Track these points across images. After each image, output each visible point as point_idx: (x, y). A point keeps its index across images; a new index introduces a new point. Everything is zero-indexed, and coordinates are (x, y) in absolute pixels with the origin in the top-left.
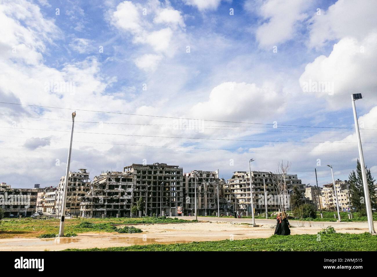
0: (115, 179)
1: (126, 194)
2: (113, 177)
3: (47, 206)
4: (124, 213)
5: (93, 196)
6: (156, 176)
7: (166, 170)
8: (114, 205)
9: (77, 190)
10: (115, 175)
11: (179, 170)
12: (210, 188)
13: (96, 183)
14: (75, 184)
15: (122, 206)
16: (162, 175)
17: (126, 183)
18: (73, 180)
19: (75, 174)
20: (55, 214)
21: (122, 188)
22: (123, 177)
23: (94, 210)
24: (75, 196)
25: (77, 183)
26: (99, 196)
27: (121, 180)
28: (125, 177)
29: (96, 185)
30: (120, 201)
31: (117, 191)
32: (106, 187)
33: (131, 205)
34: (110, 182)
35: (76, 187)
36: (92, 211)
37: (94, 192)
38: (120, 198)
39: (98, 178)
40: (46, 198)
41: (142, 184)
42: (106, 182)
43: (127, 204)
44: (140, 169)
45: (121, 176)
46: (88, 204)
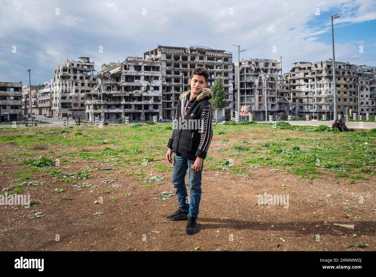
0: (134, 66)
1: (151, 88)
2: (130, 64)
3: (42, 107)
4: (150, 116)
5: (103, 92)
6: (195, 64)
7: (209, 55)
8: (135, 105)
9: (79, 85)
10: (133, 61)
11: (227, 56)
12: (270, 81)
13: (105, 73)
14: (75, 77)
15: (147, 107)
16: (203, 62)
17: (151, 73)
18: (72, 71)
19: (74, 63)
20: (51, 117)
21: (145, 80)
22: (145, 65)
23: (105, 112)
24: (77, 93)
25: (78, 75)
26: (112, 92)
27: (143, 68)
28: (149, 64)
29: (106, 76)
30: (143, 99)
31: (138, 84)
32: (122, 78)
33: (160, 104)
34: (127, 71)
35: (77, 82)
36: (104, 112)
37: (104, 85)
38: (143, 94)
39: (108, 66)
40: (40, 97)
41: (175, 75)
42: (120, 71)
43: (154, 104)
44: (170, 52)
45: (143, 62)
46: (97, 103)
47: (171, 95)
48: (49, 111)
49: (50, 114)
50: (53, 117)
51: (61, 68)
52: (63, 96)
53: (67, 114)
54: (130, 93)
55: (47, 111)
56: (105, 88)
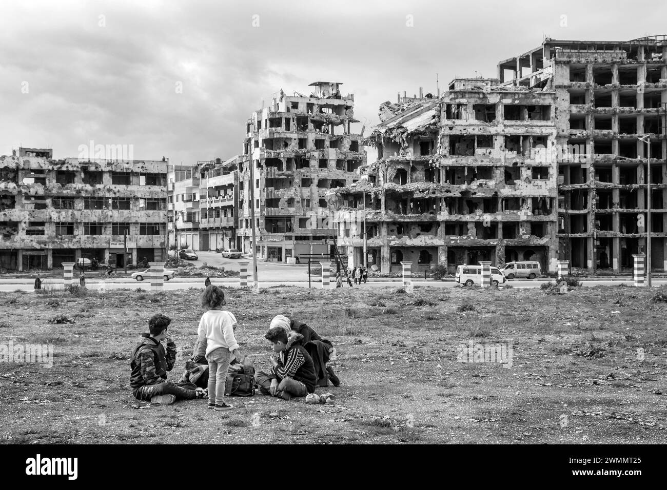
0: (475, 107)
1: (526, 173)
2: (464, 101)
3: (211, 228)
5: (388, 185)
6: (660, 92)
8: (478, 224)
9: (314, 163)
10: (472, 93)
13: (391, 130)
14: (302, 143)
18: (293, 125)
19: (299, 100)
20: (239, 257)
21: (506, 147)
22: (508, 101)
23: (392, 243)
24: (309, 189)
25: (312, 135)
26: (410, 186)
27: (500, 111)
28: (519, 99)
29: (395, 137)
30: (500, 205)
31: (485, 160)
32: (439, 145)
33: (552, 222)
34: (454, 122)
35: (308, 155)
36: (388, 246)
37: (389, 166)
38: (502, 191)
39: (396, 107)
40: (204, 200)
41: (597, 131)
42: (435, 124)
43: (533, 220)
44: (583, 60)
45: (500, 93)
46: (370, 217)
47: (585, 192)
48: (230, 240)
49: (233, 249)
50: (243, 257)
51: (265, 116)
52: (270, 197)
53: (280, 249)
54: (464, 187)
55: (223, 239)
56: (391, 172)
